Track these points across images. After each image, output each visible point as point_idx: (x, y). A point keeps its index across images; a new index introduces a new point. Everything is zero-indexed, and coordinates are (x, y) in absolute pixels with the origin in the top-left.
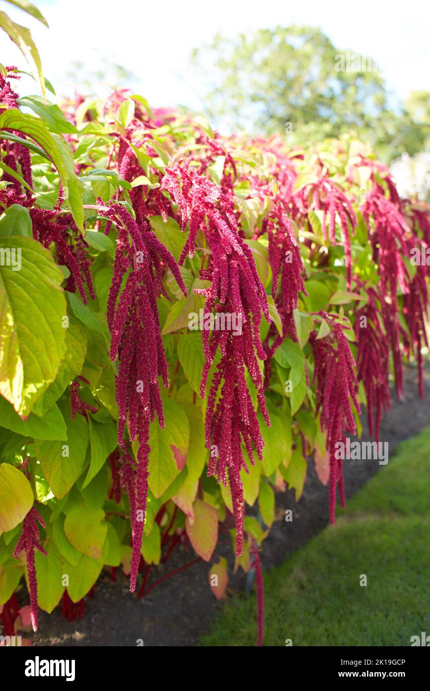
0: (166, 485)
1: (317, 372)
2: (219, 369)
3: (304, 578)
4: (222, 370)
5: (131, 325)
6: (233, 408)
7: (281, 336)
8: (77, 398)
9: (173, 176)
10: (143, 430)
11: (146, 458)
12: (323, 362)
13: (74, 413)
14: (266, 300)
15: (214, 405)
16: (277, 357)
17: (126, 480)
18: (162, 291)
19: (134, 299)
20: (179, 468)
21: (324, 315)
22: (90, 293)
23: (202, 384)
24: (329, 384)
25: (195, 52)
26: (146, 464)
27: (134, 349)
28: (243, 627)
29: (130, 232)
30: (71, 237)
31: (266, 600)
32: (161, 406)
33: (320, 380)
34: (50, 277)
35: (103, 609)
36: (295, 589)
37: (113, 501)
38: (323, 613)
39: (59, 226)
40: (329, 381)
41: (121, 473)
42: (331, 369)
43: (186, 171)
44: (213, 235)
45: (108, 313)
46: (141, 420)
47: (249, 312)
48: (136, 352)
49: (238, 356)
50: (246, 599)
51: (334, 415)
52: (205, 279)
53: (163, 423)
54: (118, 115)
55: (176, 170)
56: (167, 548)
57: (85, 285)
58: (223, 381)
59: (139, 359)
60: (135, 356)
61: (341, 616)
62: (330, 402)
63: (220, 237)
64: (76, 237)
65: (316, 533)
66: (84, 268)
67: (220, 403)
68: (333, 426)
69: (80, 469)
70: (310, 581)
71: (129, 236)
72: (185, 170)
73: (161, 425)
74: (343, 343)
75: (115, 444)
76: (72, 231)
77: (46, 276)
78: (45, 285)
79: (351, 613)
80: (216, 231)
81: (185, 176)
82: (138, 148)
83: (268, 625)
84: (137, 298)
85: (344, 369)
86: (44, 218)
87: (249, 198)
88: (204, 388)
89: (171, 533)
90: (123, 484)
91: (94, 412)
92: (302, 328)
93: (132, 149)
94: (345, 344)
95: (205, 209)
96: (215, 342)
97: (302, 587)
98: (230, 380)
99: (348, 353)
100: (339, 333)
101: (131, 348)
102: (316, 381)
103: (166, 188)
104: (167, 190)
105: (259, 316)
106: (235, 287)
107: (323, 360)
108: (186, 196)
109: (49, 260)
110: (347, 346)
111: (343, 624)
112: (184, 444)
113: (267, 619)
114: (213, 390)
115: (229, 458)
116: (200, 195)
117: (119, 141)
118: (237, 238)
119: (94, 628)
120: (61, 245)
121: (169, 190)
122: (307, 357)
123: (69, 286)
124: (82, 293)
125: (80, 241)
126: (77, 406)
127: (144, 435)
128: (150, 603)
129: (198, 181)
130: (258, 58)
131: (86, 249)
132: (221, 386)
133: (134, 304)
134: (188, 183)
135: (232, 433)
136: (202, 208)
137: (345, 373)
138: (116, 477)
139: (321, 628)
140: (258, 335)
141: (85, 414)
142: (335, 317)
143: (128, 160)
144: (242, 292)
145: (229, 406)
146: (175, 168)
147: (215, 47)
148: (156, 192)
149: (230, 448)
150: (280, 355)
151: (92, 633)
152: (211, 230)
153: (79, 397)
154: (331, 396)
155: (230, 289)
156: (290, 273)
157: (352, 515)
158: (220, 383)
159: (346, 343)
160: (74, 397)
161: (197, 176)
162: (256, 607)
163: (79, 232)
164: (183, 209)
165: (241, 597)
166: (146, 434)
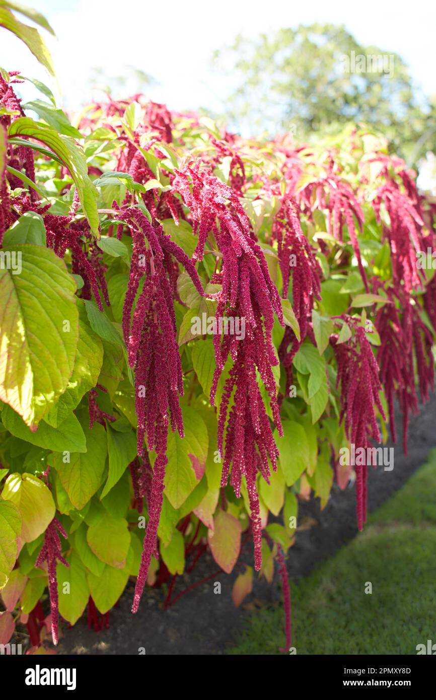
0: (185, 495)
1: (340, 377)
2: (231, 375)
3: (334, 589)
4: (234, 377)
5: (148, 331)
6: (246, 415)
7: (299, 340)
8: (95, 407)
9: (183, 177)
10: (161, 440)
11: (162, 470)
12: (346, 367)
13: (92, 423)
14: (280, 303)
15: (226, 413)
16: (296, 364)
17: (145, 490)
18: (175, 296)
19: (151, 304)
20: (198, 478)
21: (345, 318)
22: (106, 300)
23: (212, 391)
24: (352, 390)
25: (217, 54)
26: (162, 476)
27: (152, 356)
28: (271, 640)
29: (146, 235)
30: (85, 244)
31: (293, 612)
32: (180, 414)
33: (344, 386)
34: (63, 287)
35: (128, 620)
36: (324, 601)
37: (136, 511)
38: (353, 626)
39: (74, 232)
40: (352, 387)
41: (140, 483)
42: (353, 375)
43: (197, 172)
44: (225, 237)
45: (124, 319)
46: (159, 429)
47: (261, 316)
48: (154, 359)
49: (250, 362)
50: (273, 611)
51: (358, 421)
52: (216, 283)
53: (182, 432)
54: (125, 119)
55: (186, 172)
56: (192, 558)
57: (100, 292)
58: (235, 388)
59: (157, 366)
60: (153, 363)
61: (373, 629)
62: (353, 409)
63: (232, 239)
64: (90, 243)
65: (345, 543)
66: (99, 275)
67: (233, 411)
68: (357, 433)
69: (100, 479)
70: (339, 592)
71: (146, 240)
72: (196, 170)
73: (180, 434)
74: (366, 347)
75: (135, 453)
76: (86, 238)
77: (59, 286)
78: (58, 296)
79: (384, 627)
80: (228, 233)
81: (196, 177)
82: (147, 150)
83: (296, 637)
84: (155, 303)
85: (367, 375)
86: (60, 224)
87: (258, 198)
88: (214, 395)
89: (196, 542)
90: (142, 494)
91: (113, 421)
92: (322, 332)
93: (140, 152)
94: (368, 349)
95: (216, 211)
96: (226, 347)
97: (332, 599)
98: (242, 387)
99: (371, 358)
100: (362, 336)
101: (149, 355)
102: (340, 388)
103: (178, 190)
104: (178, 192)
105: (271, 320)
106: (246, 291)
107: (347, 365)
108: (197, 198)
109: (63, 270)
110: (370, 350)
111: (375, 638)
112: (203, 453)
113: (296, 632)
114: (225, 397)
115: (242, 467)
116: (210, 196)
117: (127, 144)
118: (248, 240)
119: (120, 639)
120: (77, 252)
121: (180, 192)
122: (329, 363)
123: (84, 293)
124: (98, 300)
125: (94, 247)
126: (96, 415)
127: (161, 445)
128: (175, 614)
129: (209, 181)
130: (279, 58)
131: (100, 256)
132: (233, 393)
133: (151, 310)
134: (198, 184)
135: (245, 441)
136: (213, 210)
137: (369, 378)
138: (136, 486)
139: (352, 642)
140: (270, 340)
141: (103, 424)
142: (357, 320)
143: (137, 164)
144: (253, 295)
145: (241, 414)
146: (185, 169)
147: (235, 48)
148: (168, 194)
149: (242, 457)
150: (299, 360)
151: (118, 644)
152: (222, 232)
153: (97, 407)
154: (354, 402)
155: (240, 292)
156: (301, 275)
157: (382, 525)
158: (232, 390)
159: (369, 347)
160: (92, 406)
161: (208, 176)
162: (283, 619)
163: (93, 238)
164: (193, 210)
165: (268, 609)
166: (164, 444)
